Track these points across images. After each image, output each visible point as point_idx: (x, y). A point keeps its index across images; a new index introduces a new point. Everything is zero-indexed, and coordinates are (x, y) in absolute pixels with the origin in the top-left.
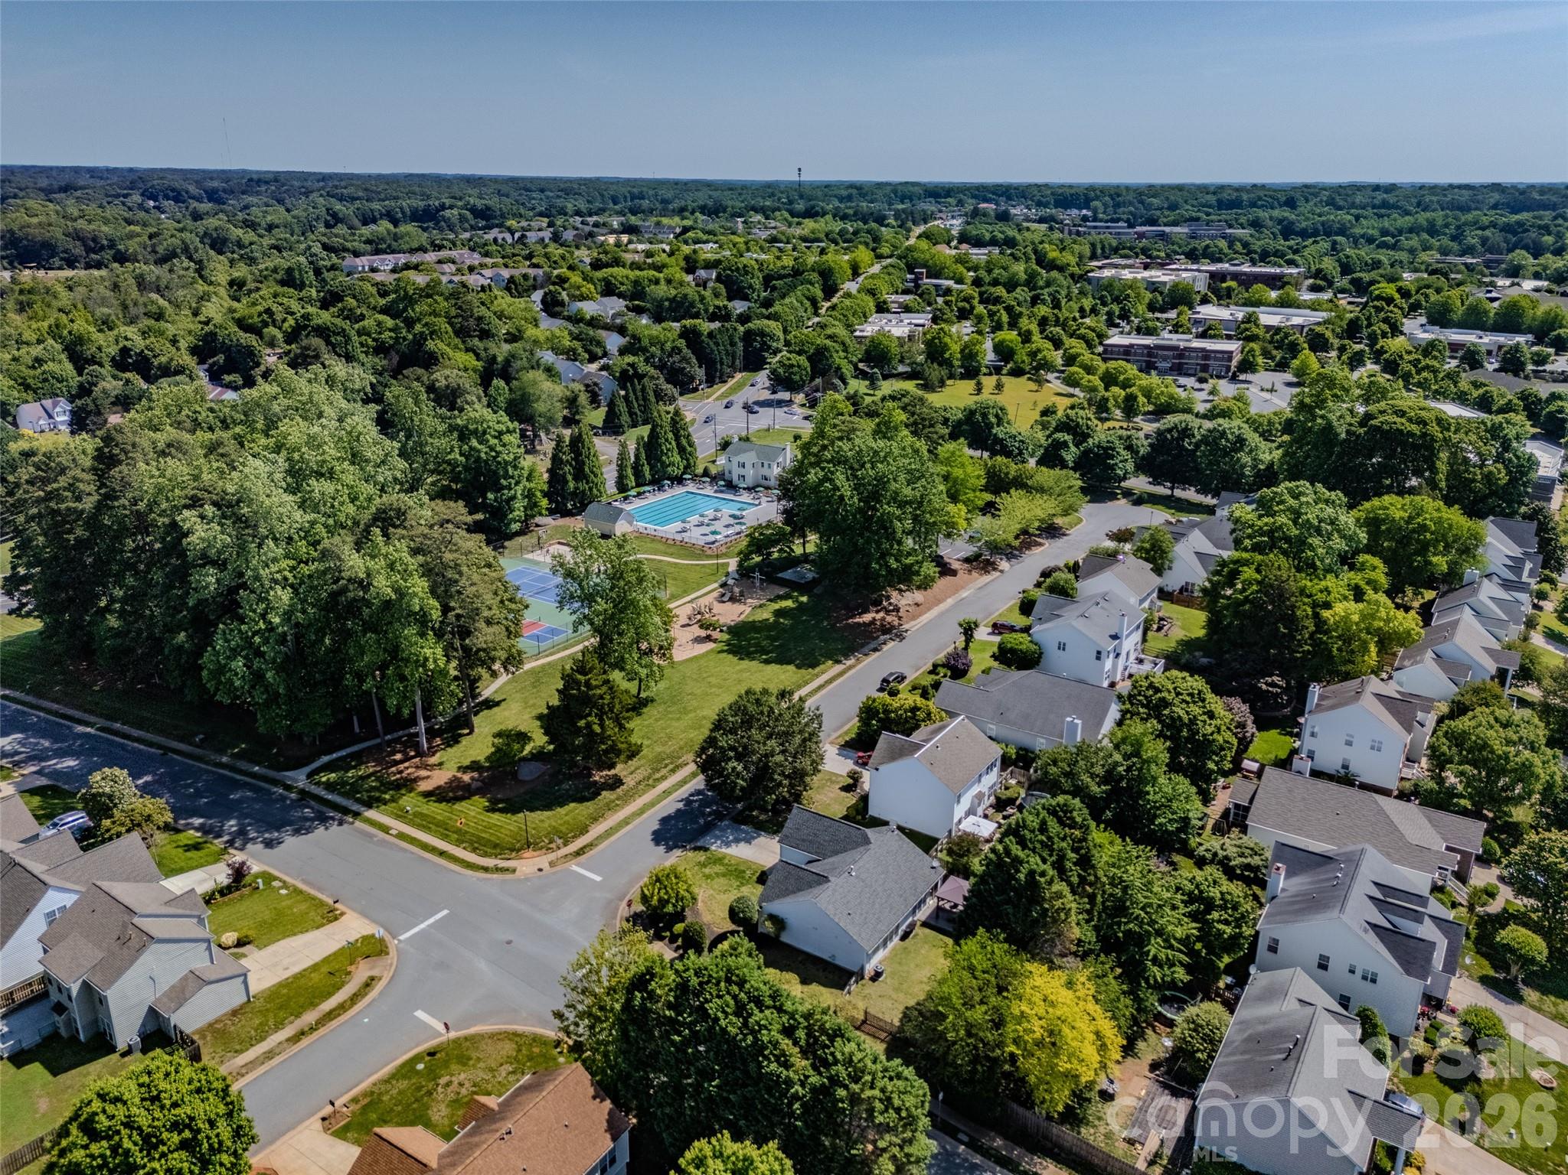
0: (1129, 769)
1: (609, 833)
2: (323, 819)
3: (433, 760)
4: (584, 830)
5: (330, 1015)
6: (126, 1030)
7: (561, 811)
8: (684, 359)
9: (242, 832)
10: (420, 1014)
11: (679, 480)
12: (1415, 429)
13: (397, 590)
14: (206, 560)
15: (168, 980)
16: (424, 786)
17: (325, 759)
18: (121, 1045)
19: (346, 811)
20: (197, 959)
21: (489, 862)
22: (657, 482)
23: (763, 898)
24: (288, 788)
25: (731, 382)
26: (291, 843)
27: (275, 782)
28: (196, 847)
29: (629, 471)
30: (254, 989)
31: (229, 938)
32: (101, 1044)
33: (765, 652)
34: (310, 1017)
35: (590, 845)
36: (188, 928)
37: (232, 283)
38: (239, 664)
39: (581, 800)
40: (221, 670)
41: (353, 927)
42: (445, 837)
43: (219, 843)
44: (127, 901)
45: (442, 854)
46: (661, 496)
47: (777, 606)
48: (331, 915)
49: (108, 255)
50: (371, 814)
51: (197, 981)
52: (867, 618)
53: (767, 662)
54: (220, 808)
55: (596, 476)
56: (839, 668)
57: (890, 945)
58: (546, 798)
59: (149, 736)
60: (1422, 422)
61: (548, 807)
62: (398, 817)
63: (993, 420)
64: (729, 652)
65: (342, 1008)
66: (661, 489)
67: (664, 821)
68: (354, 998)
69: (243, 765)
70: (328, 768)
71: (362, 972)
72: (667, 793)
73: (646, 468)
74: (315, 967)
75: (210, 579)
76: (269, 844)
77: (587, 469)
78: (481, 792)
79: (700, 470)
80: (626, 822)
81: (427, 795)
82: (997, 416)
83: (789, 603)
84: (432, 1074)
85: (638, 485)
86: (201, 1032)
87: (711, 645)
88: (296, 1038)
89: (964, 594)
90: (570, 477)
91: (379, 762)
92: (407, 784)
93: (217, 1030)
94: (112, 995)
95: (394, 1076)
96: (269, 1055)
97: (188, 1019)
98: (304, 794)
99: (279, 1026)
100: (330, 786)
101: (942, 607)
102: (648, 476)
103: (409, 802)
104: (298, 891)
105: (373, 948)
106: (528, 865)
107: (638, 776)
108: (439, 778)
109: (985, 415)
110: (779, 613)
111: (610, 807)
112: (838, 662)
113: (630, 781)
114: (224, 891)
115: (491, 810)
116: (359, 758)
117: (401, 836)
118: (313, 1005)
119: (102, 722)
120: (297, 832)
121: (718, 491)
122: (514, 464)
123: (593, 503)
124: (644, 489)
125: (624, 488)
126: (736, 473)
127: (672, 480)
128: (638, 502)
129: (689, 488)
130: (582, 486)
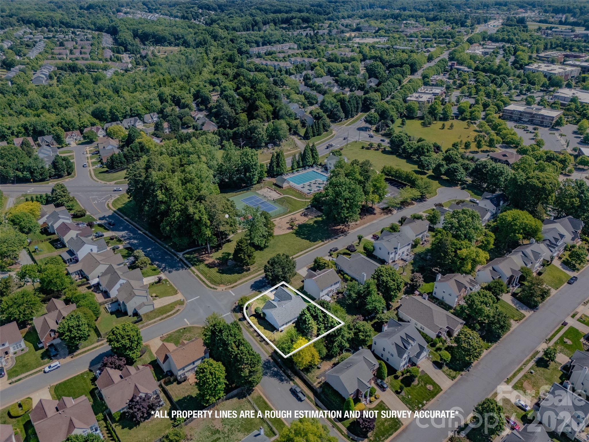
0: (364, 292)
1: (241, 283)
2: (182, 267)
3: (211, 255)
4: (236, 281)
5: (168, 316)
6: (130, 312)
7: (233, 275)
8: (338, 110)
9: (165, 268)
10: (185, 320)
11: (312, 166)
12: (540, 185)
13: (200, 217)
14: (162, 202)
15: (138, 303)
16: (206, 262)
17: (188, 250)
18: (129, 314)
19: (188, 266)
20: (144, 300)
21: (212, 286)
22: (304, 167)
23: (263, 308)
24: (178, 257)
25: (356, 117)
26: (174, 272)
27: (175, 255)
28: (155, 270)
29: (295, 164)
30: (156, 307)
31: (154, 295)
32: (125, 314)
33: (304, 235)
34: (164, 316)
35: (236, 286)
36: (144, 293)
37: (214, 58)
38: (168, 228)
39: (239, 273)
40: (164, 229)
41: (179, 297)
42: (206, 277)
43: (159, 270)
44: (133, 286)
45: (203, 282)
46: (305, 172)
47: (316, 219)
48: (176, 293)
49: (181, 41)
50: (193, 268)
51: (143, 305)
52: (339, 227)
53: (303, 238)
54: (162, 260)
55: (283, 166)
56: (323, 243)
57: (288, 325)
58: (230, 271)
59: (153, 237)
60: (544, 183)
61: (230, 274)
62: (198, 270)
63: (426, 151)
64: (295, 234)
65: (171, 315)
66: (305, 169)
67: (256, 282)
68: (174, 313)
69: (170, 249)
70: (187, 253)
71: (177, 308)
72: (259, 275)
73: (301, 162)
74: (169, 305)
75: (163, 207)
76: (170, 272)
78: (217, 266)
79: (319, 163)
80: (246, 281)
81: (206, 265)
82: (427, 149)
83: (320, 219)
84: (183, 333)
86: (144, 315)
87: (291, 231)
88: (160, 320)
89: (374, 222)
90: (275, 167)
91: (199, 254)
92: (202, 261)
93: (146, 315)
94: (127, 305)
95: (176, 332)
96: (155, 322)
97: (141, 312)
98: (181, 259)
99: (158, 316)
100: (187, 259)
101: (365, 226)
102: (301, 165)
103: (202, 266)
104: (171, 286)
105: (181, 303)
106: (221, 288)
107: (254, 269)
108: (209, 261)
109: (423, 149)
110: (316, 222)
111: (245, 276)
112: (323, 241)
113: (252, 270)
114: (156, 283)
115: (218, 272)
116: (195, 251)
117: (197, 275)
118: (166, 313)
119: (144, 231)
120: (176, 270)
121: (322, 171)
122: (255, 165)
123: (282, 174)
124: (299, 169)
125: (293, 169)
126: (328, 166)
127: (309, 166)
128: (296, 174)
129: (315, 169)
130: (278, 169)
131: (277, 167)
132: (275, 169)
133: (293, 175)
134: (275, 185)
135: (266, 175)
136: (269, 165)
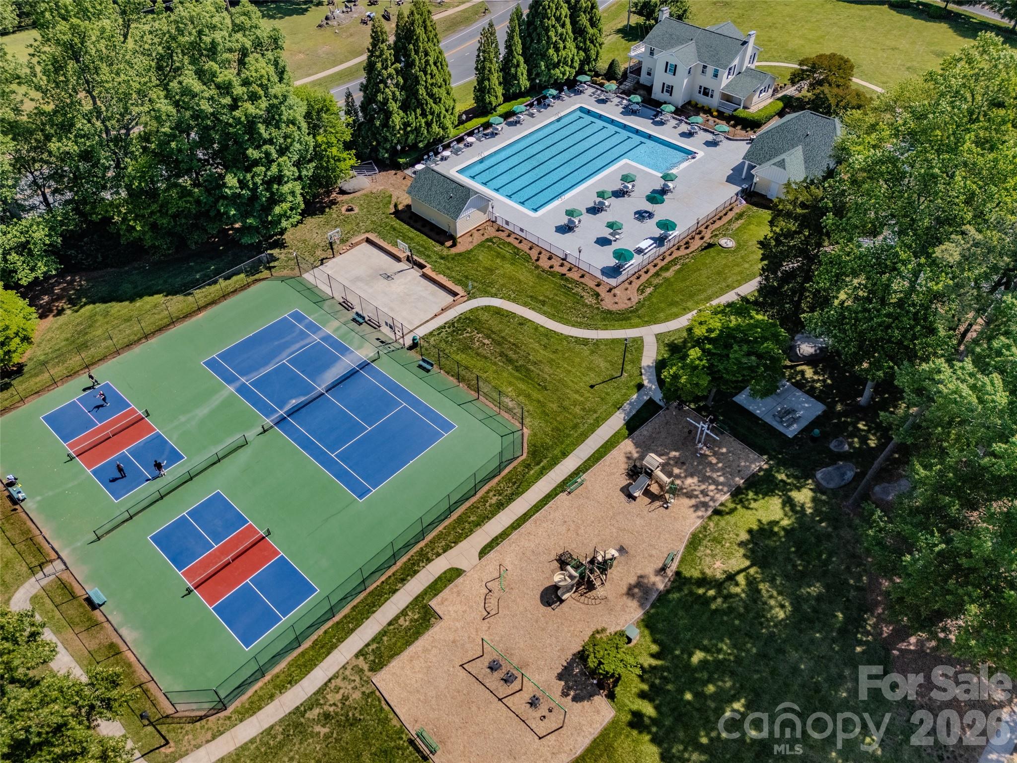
11: (572, 85)
22: (537, 92)
29: (495, 79)
55: (437, 100)
66: (542, 103)
73: (523, 69)
77: (422, 91)
79: (602, 65)
85: (508, 98)
90: (393, 106)
102: (525, 83)
121: (628, 111)
122: (272, 117)
123: (434, 147)
124: (518, 106)
125: (482, 109)
126: (660, 78)
127: (559, 86)
128: (508, 136)
129: (586, 99)
130: (415, 119)
131: (405, 107)
132: (397, 119)
133: (490, 147)
134: (407, 216)
135: (349, 160)
136: (358, 97)
